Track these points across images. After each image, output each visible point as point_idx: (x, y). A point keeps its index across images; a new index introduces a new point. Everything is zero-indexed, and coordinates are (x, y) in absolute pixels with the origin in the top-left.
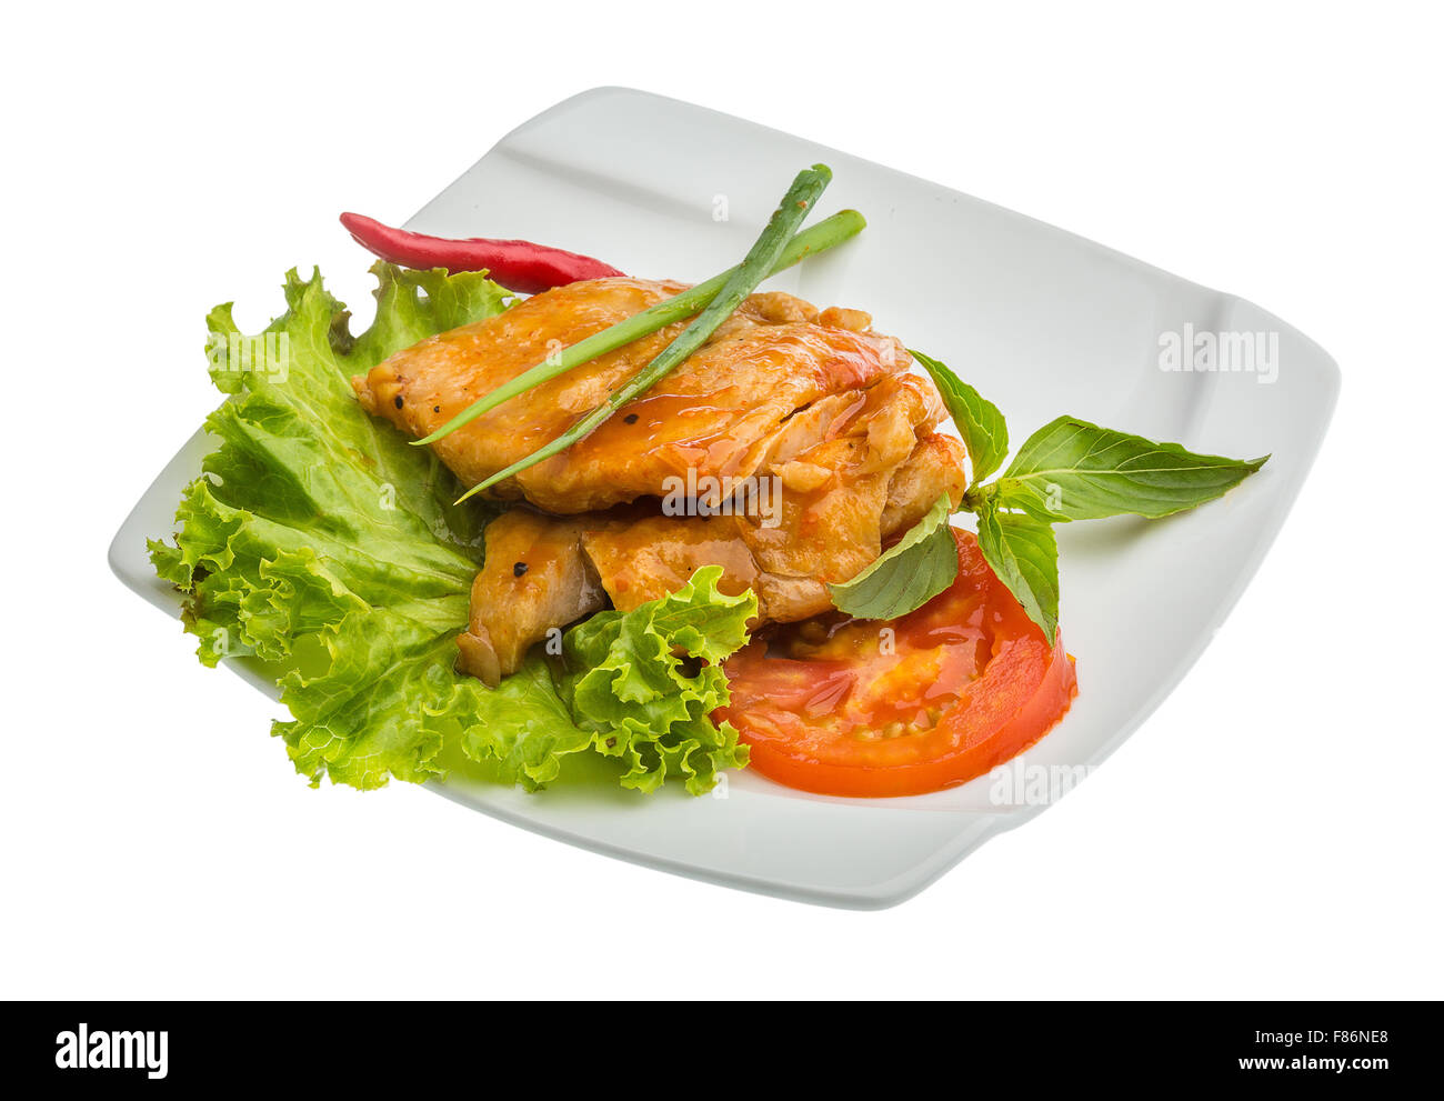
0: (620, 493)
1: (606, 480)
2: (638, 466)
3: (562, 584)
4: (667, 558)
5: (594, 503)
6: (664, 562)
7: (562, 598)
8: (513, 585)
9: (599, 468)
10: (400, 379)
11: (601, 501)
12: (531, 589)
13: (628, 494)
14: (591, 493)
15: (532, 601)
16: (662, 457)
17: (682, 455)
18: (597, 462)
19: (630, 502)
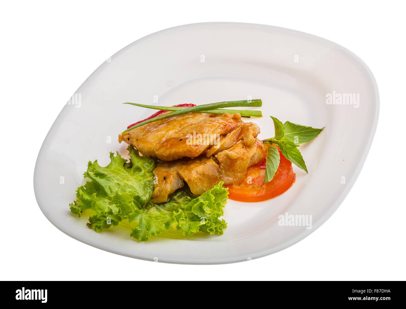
0: (179, 156)
1: (176, 153)
2: (183, 150)
3: (175, 181)
4: (199, 173)
5: (173, 158)
6: (198, 174)
7: (175, 183)
8: (164, 182)
9: (174, 151)
10: (129, 134)
11: (175, 158)
12: (169, 182)
13: (181, 156)
14: (173, 156)
15: (169, 184)
16: (189, 149)
17: (193, 148)
18: (173, 149)
19: (181, 158)
